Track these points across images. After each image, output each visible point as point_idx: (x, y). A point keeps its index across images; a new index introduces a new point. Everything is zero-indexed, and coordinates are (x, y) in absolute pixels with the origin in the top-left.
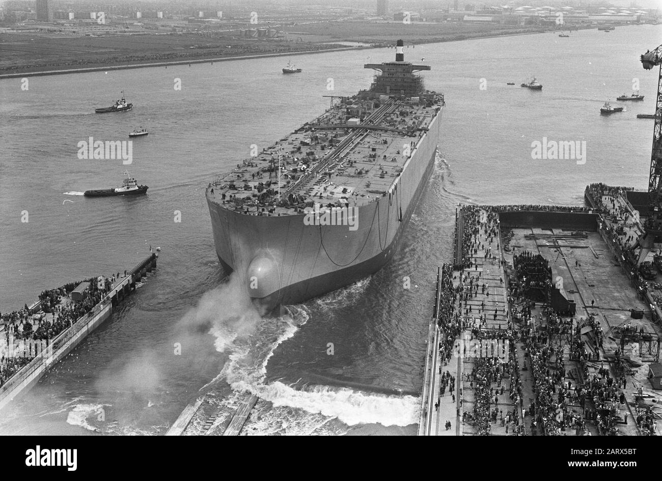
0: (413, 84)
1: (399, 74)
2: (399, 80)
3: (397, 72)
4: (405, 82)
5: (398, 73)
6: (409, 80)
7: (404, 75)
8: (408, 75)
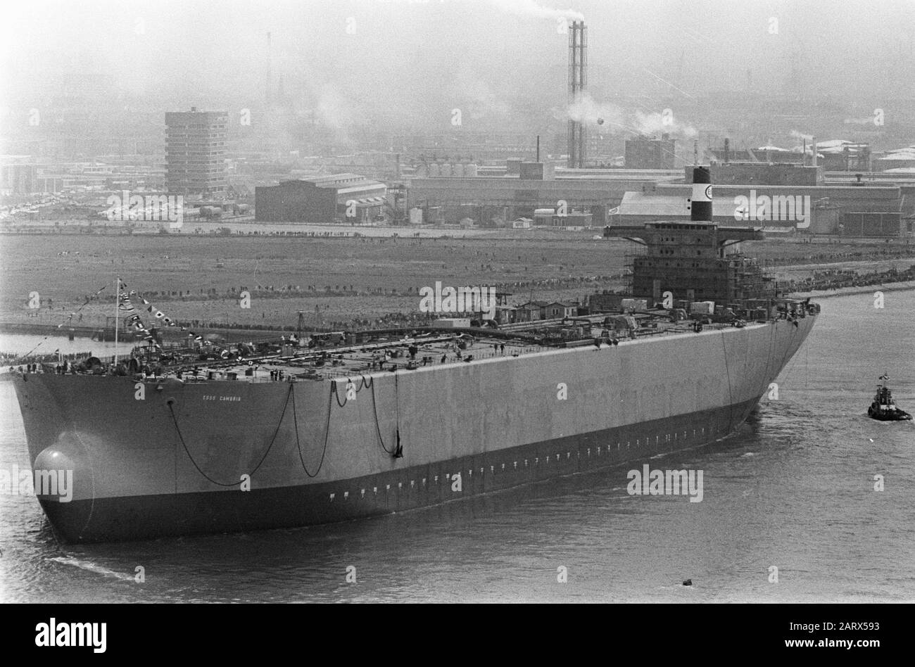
0: (719, 276)
1: (688, 250)
2: (687, 265)
3: (680, 245)
4: (702, 270)
5: (683, 249)
6: (711, 266)
7: (699, 253)
8: (708, 253)
